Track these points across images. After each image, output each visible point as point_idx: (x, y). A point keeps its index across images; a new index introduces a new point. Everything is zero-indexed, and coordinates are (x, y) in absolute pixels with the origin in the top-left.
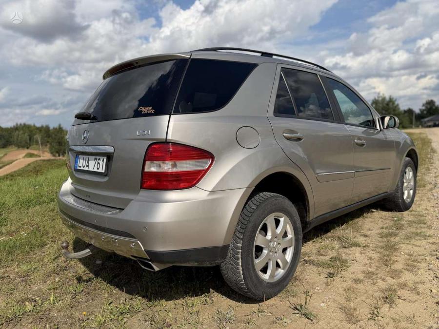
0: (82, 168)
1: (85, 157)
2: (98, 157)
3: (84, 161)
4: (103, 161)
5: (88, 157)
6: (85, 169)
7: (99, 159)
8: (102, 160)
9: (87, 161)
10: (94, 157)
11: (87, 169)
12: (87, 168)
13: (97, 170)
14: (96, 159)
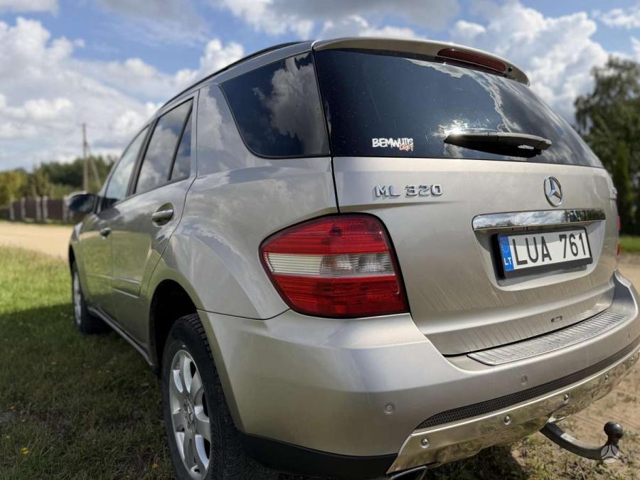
0: (530, 264)
1: (530, 237)
2: (568, 233)
3: (532, 248)
4: (581, 237)
5: (538, 237)
6: (540, 263)
7: (572, 236)
8: (577, 237)
9: (539, 247)
10: (557, 234)
11: (547, 261)
12: (547, 259)
13: (572, 258)
14: (562, 237)
